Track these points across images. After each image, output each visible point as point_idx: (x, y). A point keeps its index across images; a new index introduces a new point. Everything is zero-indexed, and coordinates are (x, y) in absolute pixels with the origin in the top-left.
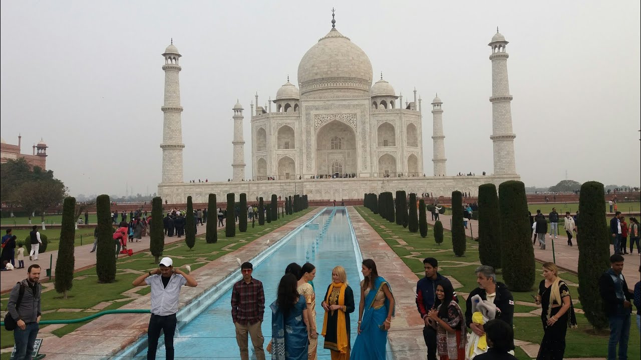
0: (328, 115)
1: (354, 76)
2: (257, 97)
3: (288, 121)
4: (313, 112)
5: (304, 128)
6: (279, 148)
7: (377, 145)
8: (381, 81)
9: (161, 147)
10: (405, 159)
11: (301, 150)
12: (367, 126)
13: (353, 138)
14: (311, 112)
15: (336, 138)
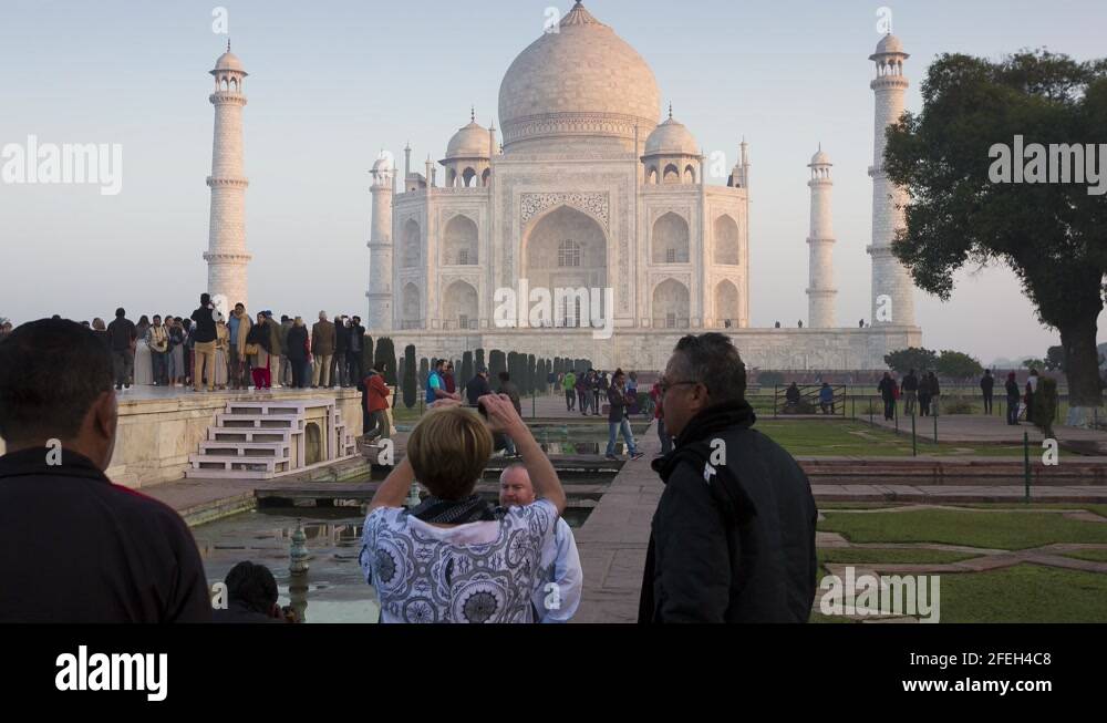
0: (550, 197)
1: (614, 110)
2: (408, 151)
3: (466, 206)
4: (518, 189)
5: (498, 222)
6: (446, 262)
7: (650, 259)
8: (670, 123)
9: (205, 257)
10: (706, 291)
11: (490, 267)
12: (631, 218)
13: (601, 245)
14: (514, 188)
15: (569, 242)
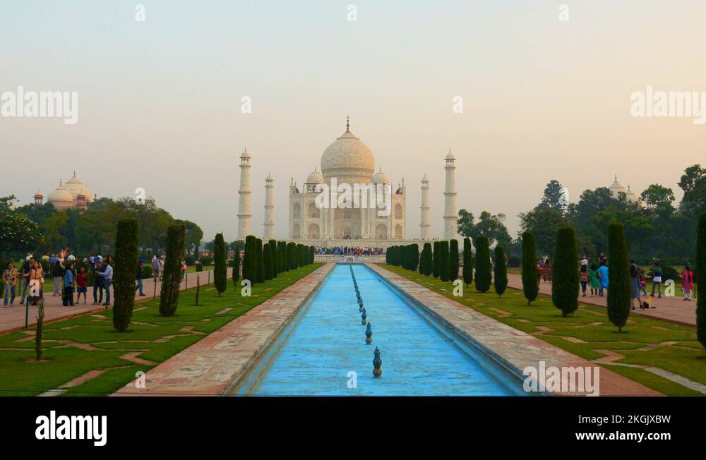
1: (361, 167)
6: (309, 217)
8: (380, 173)
9: (238, 216)
10: (393, 228)
11: (324, 220)
15: (348, 211)
